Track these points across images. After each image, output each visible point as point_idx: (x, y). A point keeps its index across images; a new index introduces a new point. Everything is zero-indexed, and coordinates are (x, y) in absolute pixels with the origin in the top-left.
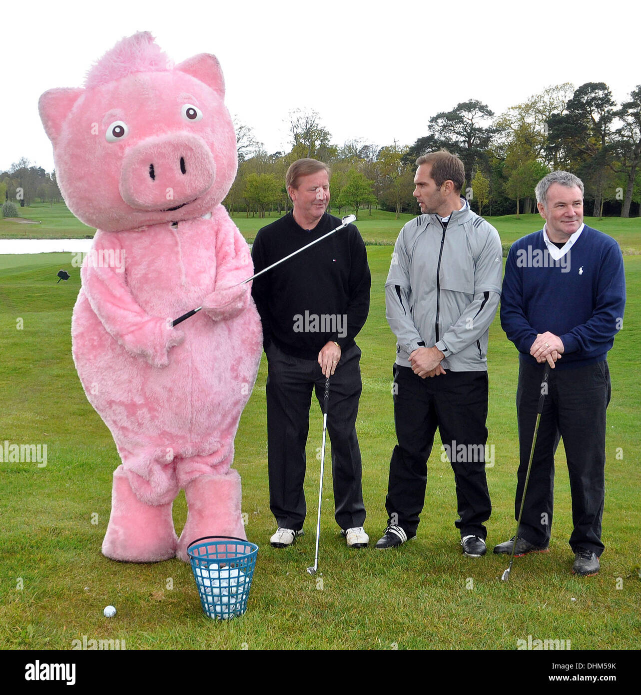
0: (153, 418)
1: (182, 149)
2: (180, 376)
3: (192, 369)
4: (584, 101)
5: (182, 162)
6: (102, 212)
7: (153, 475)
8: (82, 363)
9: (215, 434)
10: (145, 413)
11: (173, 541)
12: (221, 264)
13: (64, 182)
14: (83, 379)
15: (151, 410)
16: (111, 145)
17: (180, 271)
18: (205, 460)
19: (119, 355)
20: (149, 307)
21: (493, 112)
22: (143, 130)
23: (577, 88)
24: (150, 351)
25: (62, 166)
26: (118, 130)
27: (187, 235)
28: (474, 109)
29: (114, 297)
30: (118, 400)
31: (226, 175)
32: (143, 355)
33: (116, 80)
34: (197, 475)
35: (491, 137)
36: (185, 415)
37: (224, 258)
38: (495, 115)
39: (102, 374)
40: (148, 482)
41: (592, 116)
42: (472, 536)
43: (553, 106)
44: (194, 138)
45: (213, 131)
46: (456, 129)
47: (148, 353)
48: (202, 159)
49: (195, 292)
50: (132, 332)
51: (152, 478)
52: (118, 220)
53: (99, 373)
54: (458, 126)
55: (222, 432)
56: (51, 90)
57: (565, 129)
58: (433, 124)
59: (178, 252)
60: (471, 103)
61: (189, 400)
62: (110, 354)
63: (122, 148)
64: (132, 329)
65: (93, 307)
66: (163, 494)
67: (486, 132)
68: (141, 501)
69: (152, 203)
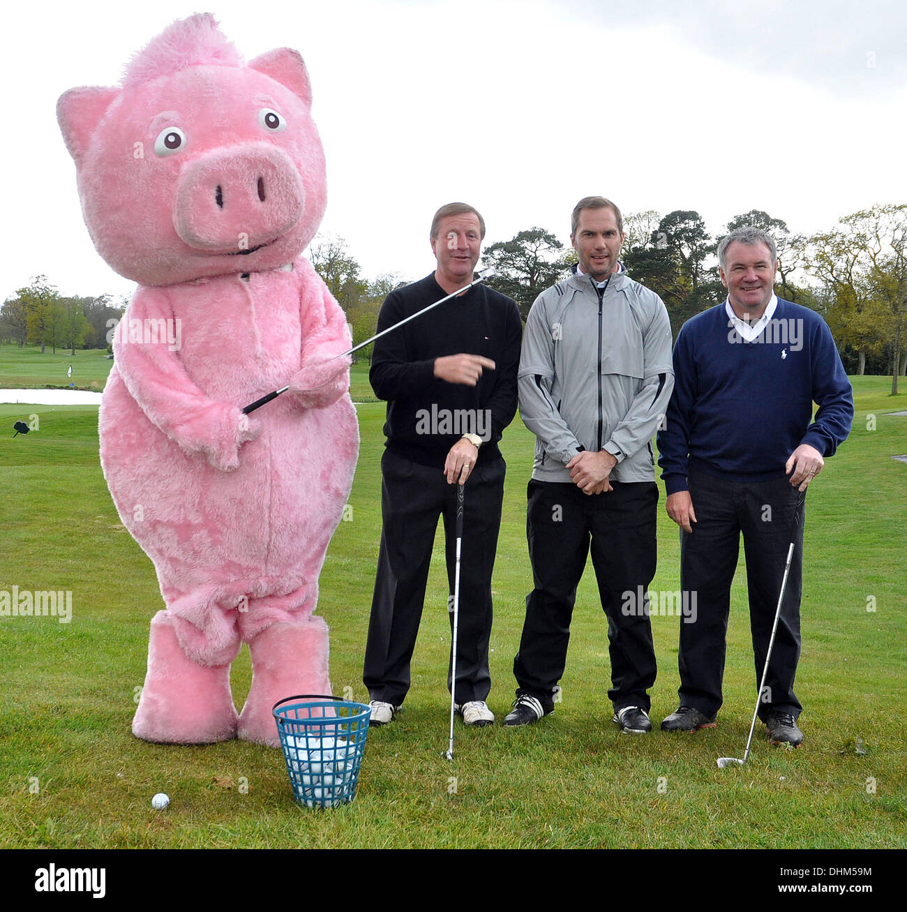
0: (215, 543)
1: (260, 166)
2: (254, 482)
3: (271, 473)
4: (672, 233)
5: (260, 183)
6: (147, 254)
7: (210, 623)
8: (114, 471)
9: (298, 566)
10: (204, 536)
11: (233, 716)
12: (308, 334)
13: (92, 217)
14: (115, 493)
15: (213, 531)
16: (161, 160)
17: (254, 336)
18: (280, 602)
19: (167, 456)
20: (211, 387)
21: (561, 243)
22: (208, 138)
23: (663, 217)
24: (214, 448)
25: (89, 192)
26: (172, 139)
27: (261, 291)
28: (539, 239)
29: (162, 373)
30: (166, 520)
31: (316, 209)
32: (203, 454)
33: (168, 74)
34: (269, 622)
35: (559, 274)
36: (260, 537)
37: (312, 325)
38: (564, 247)
39: (142, 483)
40: (201, 633)
41: (681, 252)
42: (633, 707)
43: (634, 238)
44: (276, 152)
45: (300, 147)
46: (516, 263)
47: (212, 451)
48: (287, 181)
49: (275, 366)
50: (188, 421)
51: (208, 627)
52: (169, 267)
53: (138, 483)
54: (518, 259)
55: (307, 563)
56: (73, 88)
57: (649, 265)
58: (488, 256)
59: (251, 312)
60: (534, 232)
61: (266, 516)
62: (154, 456)
63: (177, 164)
64: (188, 417)
65: (130, 389)
66: (222, 651)
67: (552, 267)
68: (190, 659)
69: (219, 240)
